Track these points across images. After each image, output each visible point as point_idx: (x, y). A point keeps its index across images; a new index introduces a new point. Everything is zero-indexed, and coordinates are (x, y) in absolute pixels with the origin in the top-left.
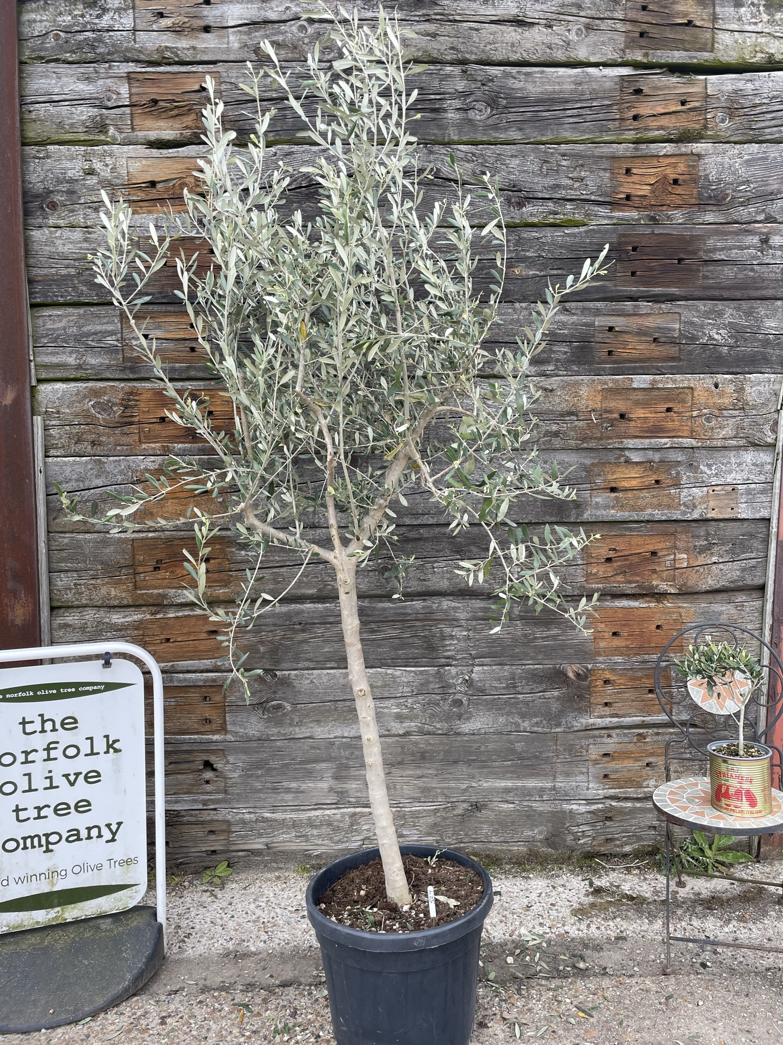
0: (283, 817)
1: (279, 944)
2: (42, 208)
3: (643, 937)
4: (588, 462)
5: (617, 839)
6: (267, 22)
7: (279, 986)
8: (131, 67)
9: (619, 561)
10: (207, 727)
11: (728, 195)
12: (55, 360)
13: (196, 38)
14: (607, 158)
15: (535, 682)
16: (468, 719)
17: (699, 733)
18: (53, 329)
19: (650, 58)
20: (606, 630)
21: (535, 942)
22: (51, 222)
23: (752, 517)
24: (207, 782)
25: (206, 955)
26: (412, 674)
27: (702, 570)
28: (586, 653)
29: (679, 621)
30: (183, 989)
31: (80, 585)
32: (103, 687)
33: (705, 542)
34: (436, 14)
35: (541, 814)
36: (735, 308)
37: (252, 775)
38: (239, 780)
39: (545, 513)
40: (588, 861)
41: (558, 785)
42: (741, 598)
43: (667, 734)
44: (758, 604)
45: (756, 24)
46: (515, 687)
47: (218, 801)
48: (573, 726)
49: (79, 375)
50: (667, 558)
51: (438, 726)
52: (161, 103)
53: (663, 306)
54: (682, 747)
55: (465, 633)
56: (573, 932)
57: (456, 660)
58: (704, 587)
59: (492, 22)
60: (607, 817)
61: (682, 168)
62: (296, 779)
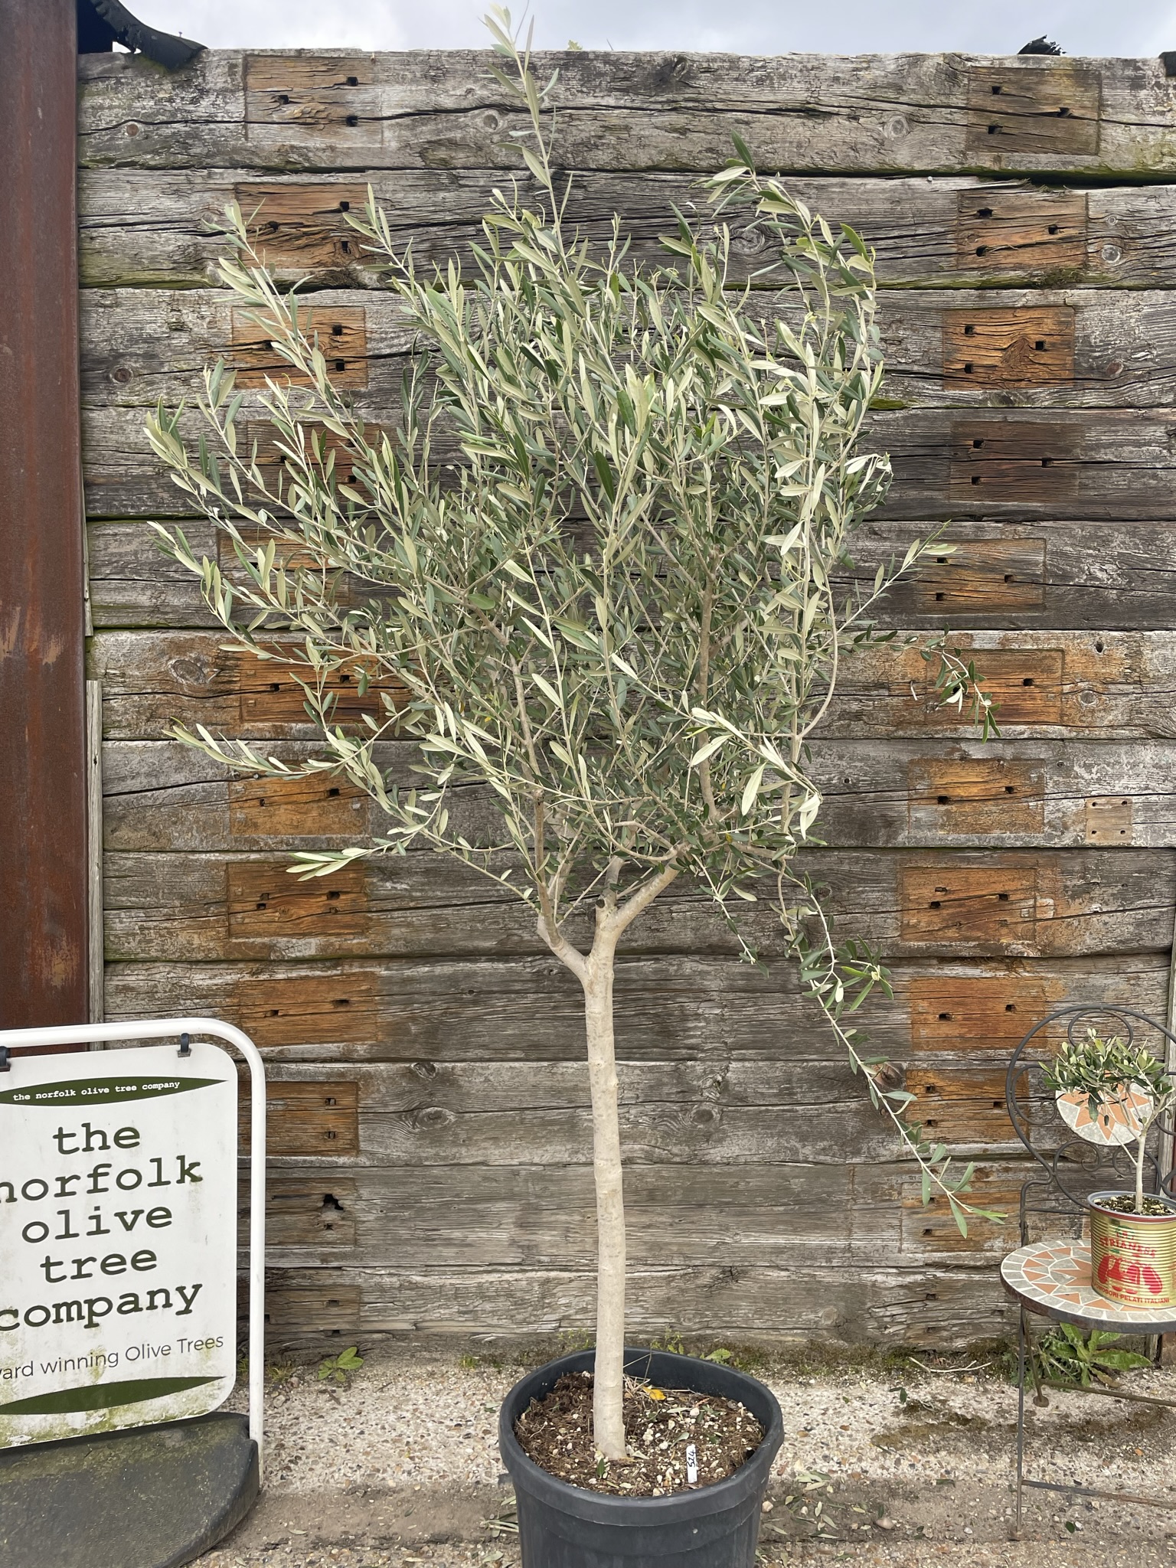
0: (441, 1282)
1: (430, 1477)
2: (107, 378)
3: (980, 1480)
4: (905, 758)
5: (944, 1328)
6: (438, 111)
7: (428, 1542)
8: (241, 175)
9: (950, 907)
10: (330, 1145)
11: (1118, 365)
12: (120, 598)
13: (336, 133)
14: (938, 310)
15: (821, 1087)
16: (720, 1141)
17: (1069, 1170)
18: (120, 554)
19: (1003, 165)
20: (931, 1010)
21: (816, 1485)
22: (120, 398)
23: (1153, 845)
24: (329, 1227)
25: (322, 1490)
26: (637, 1072)
27: (1076, 923)
28: (900, 1045)
29: (1041, 999)
30: (285, 1541)
31: (149, 929)
32: (177, 1085)
33: (1082, 882)
34: (687, 100)
35: (828, 1287)
36: (1128, 533)
37: (394, 1219)
38: (376, 1225)
39: (840, 833)
40: (899, 1361)
41: (855, 1243)
42: (1135, 965)
43: (1021, 1170)
44: (1161, 976)
45: (1162, 113)
46: (791, 1094)
47: (343, 1256)
48: (878, 1156)
49: (154, 621)
50: (1023, 904)
51: (675, 1150)
52: (283, 229)
53: (1020, 528)
54: (1044, 1191)
55: (717, 1011)
56: (875, 1471)
57: (703, 1051)
58: (1079, 949)
59: (769, 112)
60: (930, 1294)
61: (1049, 325)
62: (460, 1225)
